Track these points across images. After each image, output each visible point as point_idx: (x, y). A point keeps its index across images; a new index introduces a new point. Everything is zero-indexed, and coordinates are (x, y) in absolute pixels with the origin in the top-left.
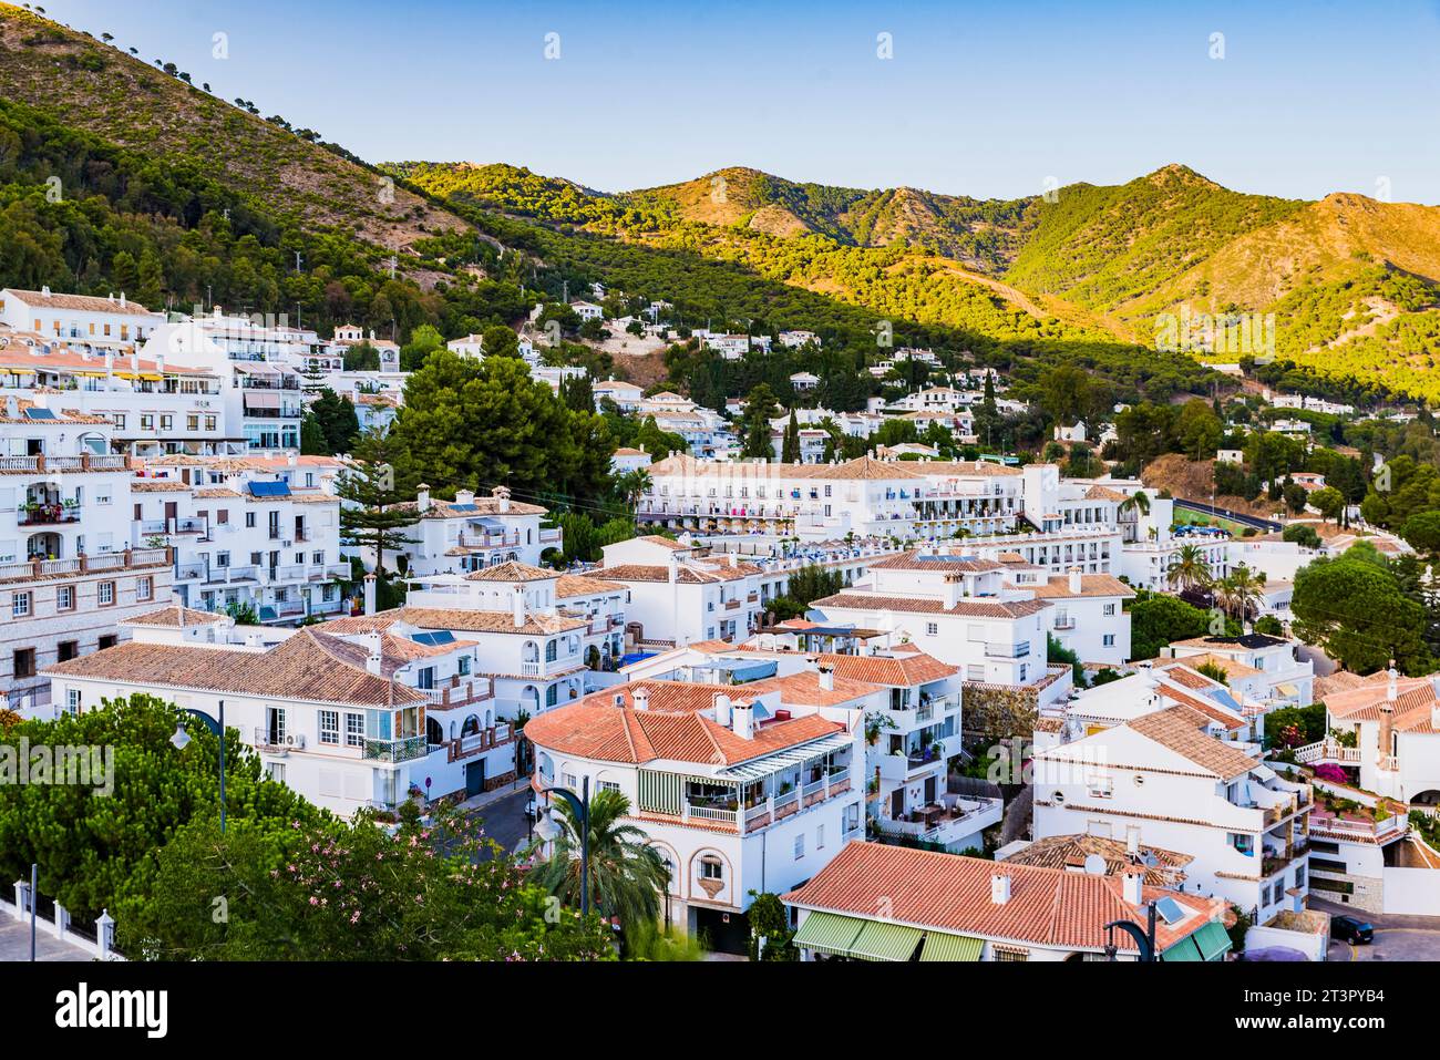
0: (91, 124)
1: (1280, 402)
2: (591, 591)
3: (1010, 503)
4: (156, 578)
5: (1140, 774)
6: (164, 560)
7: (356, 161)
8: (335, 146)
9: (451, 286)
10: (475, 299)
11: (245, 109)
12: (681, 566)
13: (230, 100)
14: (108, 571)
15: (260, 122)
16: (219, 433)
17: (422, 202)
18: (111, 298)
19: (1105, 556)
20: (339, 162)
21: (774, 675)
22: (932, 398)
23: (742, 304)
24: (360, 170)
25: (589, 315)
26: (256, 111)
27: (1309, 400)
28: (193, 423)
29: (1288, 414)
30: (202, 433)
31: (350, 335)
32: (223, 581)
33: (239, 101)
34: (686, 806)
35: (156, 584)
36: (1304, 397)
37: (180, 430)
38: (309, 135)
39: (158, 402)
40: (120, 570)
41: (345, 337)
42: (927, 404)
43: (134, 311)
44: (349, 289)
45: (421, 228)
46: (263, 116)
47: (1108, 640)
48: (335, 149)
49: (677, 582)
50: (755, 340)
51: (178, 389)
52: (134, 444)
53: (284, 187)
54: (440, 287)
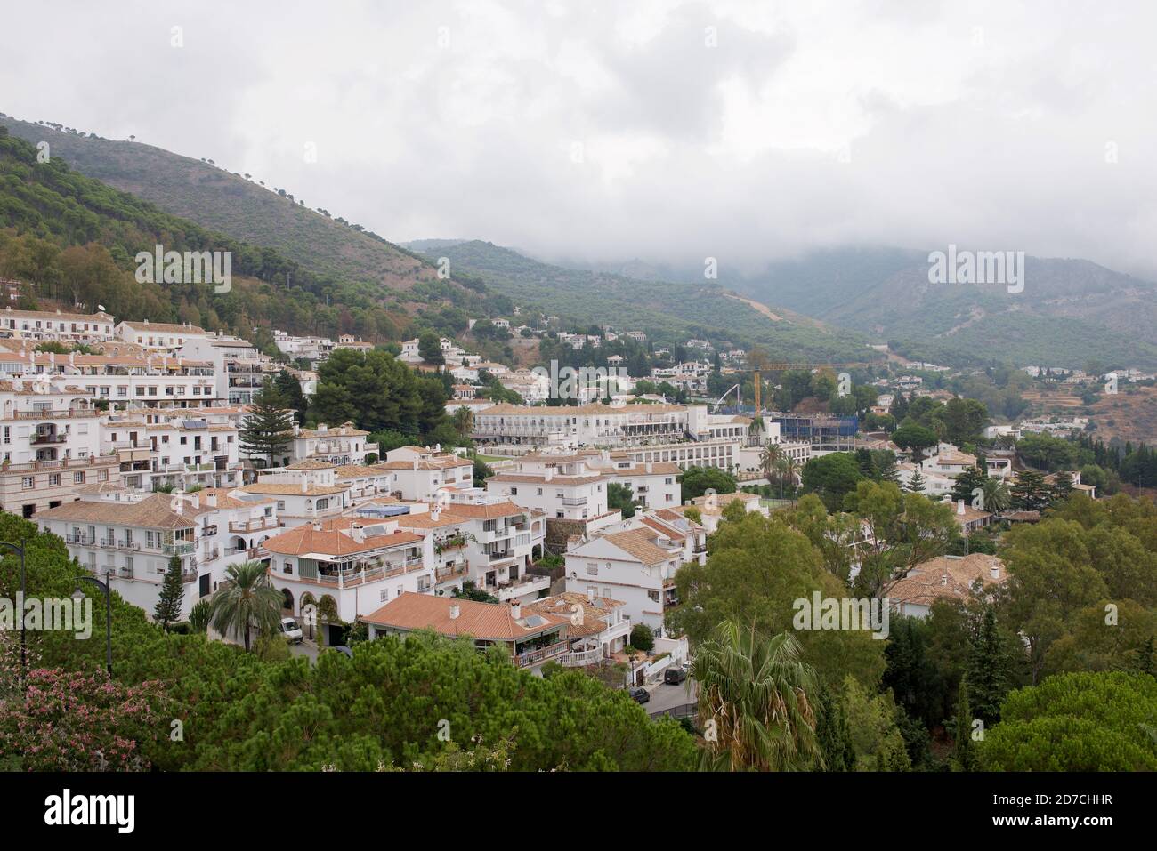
0: (236, 224)
1: (909, 366)
2: (368, 475)
3: (681, 426)
4: (110, 470)
5: (610, 562)
6: (115, 461)
7: (384, 242)
8: (372, 233)
9: (425, 310)
10: (439, 317)
11: (323, 214)
12: (422, 461)
13: (315, 209)
14: (80, 466)
15: (330, 221)
16: (213, 396)
17: (418, 263)
18: (184, 325)
19: (729, 454)
20: (373, 243)
21: (408, 513)
22: (686, 368)
23: (607, 316)
24: (385, 247)
25: (501, 325)
26: (330, 215)
27: (926, 365)
28: (196, 390)
29: (912, 373)
30: (203, 396)
31: (347, 340)
32: (165, 472)
33: (319, 209)
34: (319, 574)
35: (110, 473)
36: (923, 362)
37: (189, 395)
38: (358, 228)
39: (175, 381)
40: (87, 466)
41: (345, 341)
42: (683, 372)
43: (196, 332)
44: (354, 314)
45: (417, 278)
46: (333, 218)
47: (668, 497)
48: (372, 235)
49: (418, 469)
50: (590, 338)
51: (188, 374)
52: (159, 403)
53: (341, 257)
54: (420, 311)
